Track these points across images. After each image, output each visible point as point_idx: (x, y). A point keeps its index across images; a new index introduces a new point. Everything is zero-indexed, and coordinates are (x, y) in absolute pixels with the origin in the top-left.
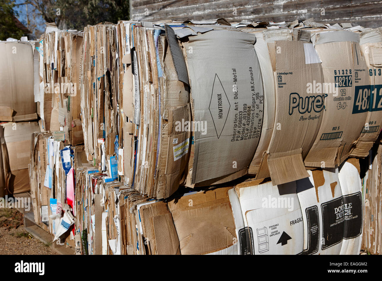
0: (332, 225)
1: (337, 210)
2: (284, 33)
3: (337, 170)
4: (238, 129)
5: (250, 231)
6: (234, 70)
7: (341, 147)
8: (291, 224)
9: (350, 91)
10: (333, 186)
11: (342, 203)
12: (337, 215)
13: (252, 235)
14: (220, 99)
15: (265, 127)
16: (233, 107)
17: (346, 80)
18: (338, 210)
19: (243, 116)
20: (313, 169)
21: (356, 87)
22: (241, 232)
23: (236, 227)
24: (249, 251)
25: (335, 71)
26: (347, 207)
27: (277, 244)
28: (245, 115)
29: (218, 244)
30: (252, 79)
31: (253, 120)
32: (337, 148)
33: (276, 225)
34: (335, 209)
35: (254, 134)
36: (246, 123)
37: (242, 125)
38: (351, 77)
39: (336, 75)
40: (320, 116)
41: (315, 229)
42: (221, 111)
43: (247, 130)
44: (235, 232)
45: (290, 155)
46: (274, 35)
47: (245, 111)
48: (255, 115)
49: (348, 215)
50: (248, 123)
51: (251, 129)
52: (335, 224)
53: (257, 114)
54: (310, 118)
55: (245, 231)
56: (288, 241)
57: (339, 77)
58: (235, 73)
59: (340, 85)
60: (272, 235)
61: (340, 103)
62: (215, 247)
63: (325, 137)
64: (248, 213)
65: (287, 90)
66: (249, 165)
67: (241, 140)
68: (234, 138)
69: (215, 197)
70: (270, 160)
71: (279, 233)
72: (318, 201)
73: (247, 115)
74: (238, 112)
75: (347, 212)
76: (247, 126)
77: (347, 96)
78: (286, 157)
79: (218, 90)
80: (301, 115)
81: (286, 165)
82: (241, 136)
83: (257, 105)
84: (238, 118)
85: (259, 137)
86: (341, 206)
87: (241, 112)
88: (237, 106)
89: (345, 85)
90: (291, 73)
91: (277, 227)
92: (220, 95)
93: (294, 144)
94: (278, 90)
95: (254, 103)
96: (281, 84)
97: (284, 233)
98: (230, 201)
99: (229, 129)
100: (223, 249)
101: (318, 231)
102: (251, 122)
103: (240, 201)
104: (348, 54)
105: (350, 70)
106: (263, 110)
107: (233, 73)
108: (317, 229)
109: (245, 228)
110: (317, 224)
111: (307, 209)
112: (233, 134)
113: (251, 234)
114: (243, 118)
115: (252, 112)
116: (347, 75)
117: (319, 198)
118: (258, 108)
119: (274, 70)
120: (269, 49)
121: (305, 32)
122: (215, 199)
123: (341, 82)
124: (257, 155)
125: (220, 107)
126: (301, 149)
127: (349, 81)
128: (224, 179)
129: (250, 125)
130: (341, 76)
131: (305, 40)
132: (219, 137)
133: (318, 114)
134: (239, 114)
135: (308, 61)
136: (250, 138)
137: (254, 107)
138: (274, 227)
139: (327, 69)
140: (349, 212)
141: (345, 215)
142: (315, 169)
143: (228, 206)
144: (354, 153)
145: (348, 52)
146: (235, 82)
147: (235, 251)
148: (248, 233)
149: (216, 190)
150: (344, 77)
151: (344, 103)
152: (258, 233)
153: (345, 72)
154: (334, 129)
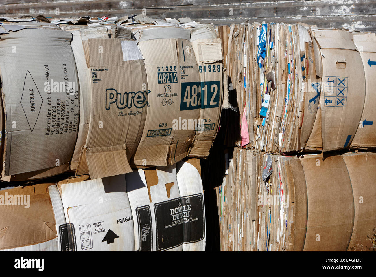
0: (167, 227)
1: (173, 211)
2: (101, 31)
3: (175, 170)
4: (52, 123)
5: (72, 227)
6: (47, 67)
7: (173, 145)
8: (118, 222)
9: (176, 88)
10: (169, 186)
11: (180, 204)
12: (173, 216)
13: (73, 232)
14: (32, 94)
15: (82, 122)
16: (46, 101)
17: (170, 76)
18: (175, 211)
19: (57, 110)
20: (144, 168)
21: (182, 83)
22: (61, 228)
23: (56, 222)
24: (72, 248)
25: (158, 68)
26: (186, 209)
27: (103, 241)
28: (59, 110)
29: (36, 238)
30: (66, 75)
31: (68, 115)
32: (168, 146)
33: (101, 223)
34: (171, 210)
35: (70, 128)
36: (60, 118)
37: (56, 119)
38: (176, 73)
39: (159, 72)
40: (142, 112)
41: (146, 229)
42: (33, 105)
43: (62, 124)
44: (55, 227)
45: (112, 151)
46: (91, 32)
47: (58, 105)
48: (70, 110)
49: (187, 218)
50: (63, 117)
51: (67, 123)
52: (171, 226)
53: (72, 109)
54: (131, 113)
55: (66, 227)
56: (115, 240)
57: (162, 73)
58: (47, 69)
59: (164, 82)
60: (96, 233)
61: (165, 100)
62: (33, 241)
63: (152, 134)
64: (69, 210)
65: (102, 86)
66: (70, 161)
67: (56, 134)
68: (48, 131)
69: (34, 192)
70: (89, 154)
71: (104, 230)
72: (151, 201)
73: (61, 110)
74: (51, 106)
75: (185, 214)
76: (61, 121)
77: (172, 92)
78: (108, 152)
79: (30, 85)
80: (120, 111)
81: (106, 160)
82: (55, 130)
83: (72, 100)
84: (52, 113)
85: (76, 132)
86: (179, 208)
87: (54, 107)
88: (50, 101)
89: (169, 82)
90: (107, 70)
91: (102, 224)
92: (31, 90)
93: (115, 140)
94: (92, 85)
95: (68, 98)
96: (95, 80)
97: (110, 231)
98: (50, 197)
99: (43, 123)
100: (40, 243)
101: (151, 232)
102: (66, 117)
103: (62, 198)
104: (172, 51)
105: (175, 67)
106: (78, 104)
107: (45, 69)
108: (150, 229)
109: (66, 224)
110: (149, 224)
111: (137, 208)
112: (47, 128)
113: (73, 230)
114: (57, 113)
115: (66, 107)
116: (172, 72)
117: (151, 197)
118: (73, 103)
119: (88, 67)
120: (84, 47)
121: (124, 30)
122: (34, 194)
123: (165, 79)
124: (77, 150)
125: (32, 101)
126: (125, 145)
127: (174, 78)
128: (42, 173)
129: (65, 119)
130: (165, 73)
131: (124, 37)
132: (32, 130)
133: (140, 110)
134: (52, 108)
135: (126, 58)
136: (66, 132)
137: (68, 101)
138: (99, 224)
139: (149, 65)
140: (188, 214)
141: (184, 218)
142: (147, 167)
143: (48, 202)
144: (193, 153)
145: (172, 49)
146: (47, 78)
147: (54, 246)
148: (70, 229)
149: (35, 186)
150: (168, 74)
151: (169, 99)
152: (80, 230)
153: (169, 69)
154: (161, 125)
